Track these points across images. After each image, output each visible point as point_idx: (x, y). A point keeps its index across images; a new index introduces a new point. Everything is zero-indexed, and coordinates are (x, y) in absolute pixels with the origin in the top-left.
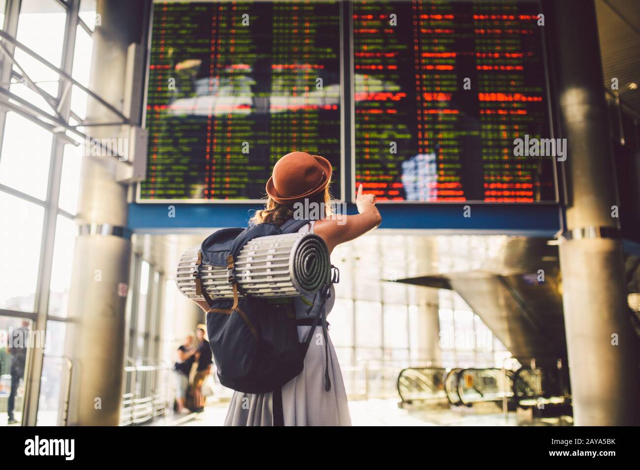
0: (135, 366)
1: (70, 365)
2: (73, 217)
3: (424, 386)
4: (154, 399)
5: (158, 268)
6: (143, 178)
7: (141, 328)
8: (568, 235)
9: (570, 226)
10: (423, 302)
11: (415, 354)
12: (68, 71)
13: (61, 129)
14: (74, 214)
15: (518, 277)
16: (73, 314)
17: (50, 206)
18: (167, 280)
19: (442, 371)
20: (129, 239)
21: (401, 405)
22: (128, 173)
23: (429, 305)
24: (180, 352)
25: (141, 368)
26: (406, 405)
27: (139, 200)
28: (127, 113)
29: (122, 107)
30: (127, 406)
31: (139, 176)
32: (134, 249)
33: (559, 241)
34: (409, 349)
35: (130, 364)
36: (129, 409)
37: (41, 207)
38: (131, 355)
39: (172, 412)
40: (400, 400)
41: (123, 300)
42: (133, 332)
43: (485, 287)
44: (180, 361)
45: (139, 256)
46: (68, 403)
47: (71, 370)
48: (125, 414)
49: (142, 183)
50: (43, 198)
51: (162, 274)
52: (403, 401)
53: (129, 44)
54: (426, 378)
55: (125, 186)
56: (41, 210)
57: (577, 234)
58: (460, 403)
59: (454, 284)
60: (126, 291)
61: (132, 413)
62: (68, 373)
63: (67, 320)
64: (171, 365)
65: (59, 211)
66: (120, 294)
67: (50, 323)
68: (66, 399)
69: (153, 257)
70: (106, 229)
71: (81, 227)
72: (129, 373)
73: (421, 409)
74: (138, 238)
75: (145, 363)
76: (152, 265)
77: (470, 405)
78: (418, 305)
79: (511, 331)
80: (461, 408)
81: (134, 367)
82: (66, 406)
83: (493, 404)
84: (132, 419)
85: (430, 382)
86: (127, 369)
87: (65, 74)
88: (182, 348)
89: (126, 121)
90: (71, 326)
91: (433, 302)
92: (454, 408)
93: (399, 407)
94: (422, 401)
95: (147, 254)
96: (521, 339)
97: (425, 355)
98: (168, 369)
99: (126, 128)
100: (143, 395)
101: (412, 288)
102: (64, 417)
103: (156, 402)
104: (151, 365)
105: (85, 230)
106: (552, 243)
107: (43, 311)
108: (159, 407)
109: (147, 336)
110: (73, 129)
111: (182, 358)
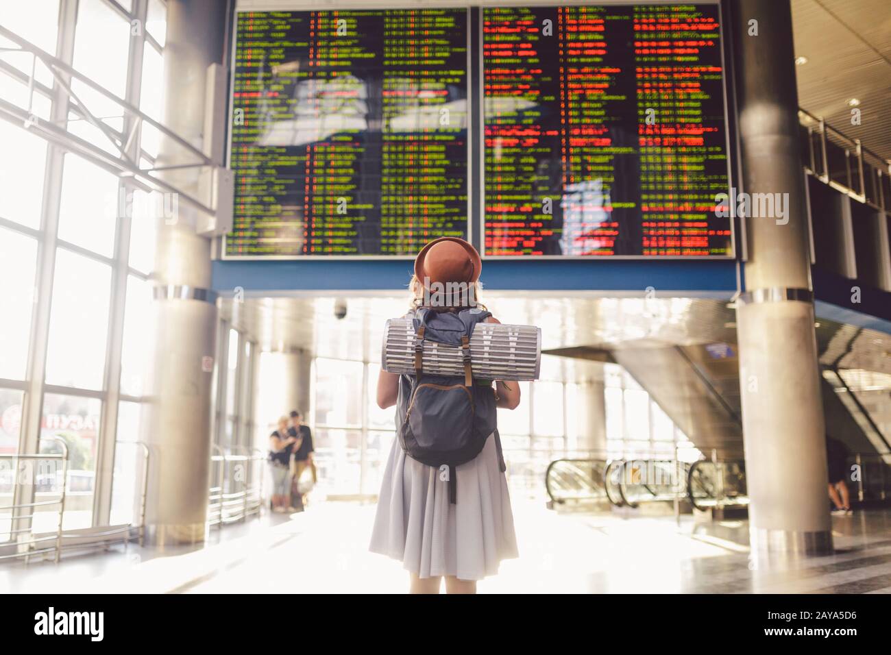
0: (224, 455)
1: (146, 452)
2: (145, 277)
3: (581, 483)
4: (247, 495)
5: (249, 336)
6: (229, 232)
7: (230, 410)
8: (747, 296)
9: (749, 287)
10: (583, 378)
11: (573, 444)
12: (135, 104)
13: (129, 173)
14: (147, 273)
15: (703, 347)
16: (148, 392)
17: (119, 265)
18: (261, 351)
19: (601, 464)
20: (214, 302)
21: (551, 506)
22: (211, 224)
23: (590, 382)
24: (275, 438)
25: (230, 457)
26: (557, 506)
27: (224, 257)
28: (208, 152)
29: (202, 144)
30: (215, 501)
31: (224, 228)
32: (220, 315)
33: (737, 304)
34: (565, 437)
35: (217, 453)
36: (218, 505)
37: (107, 266)
38: (218, 441)
39: (269, 511)
40: (549, 499)
41: (208, 376)
42: (220, 415)
43: (660, 360)
44: (275, 450)
45: (226, 322)
46: (145, 496)
47: (148, 458)
48: (212, 511)
49: (228, 237)
50: (110, 254)
51: (254, 344)
52: (553, 501)
53: (209, 64)
54: (583, 473)
55: (207, 239)
56: (108, 269)
57: (759, 296)
58: (622, 503)
59: (619, 356)
60: (212, 366)
61: (220, 510)
62: (145, 461)
63: (141, 400)
64: (266, 455)
65: (129, 271)
66: (204, 369)
67: (122, 403)
68: (143, 493)
69: (242, 323)
70: (185, 291)
71: (155, 289)
72: (217, 463)
73: (575, 510)
74: (224, 302)
75: (235, 452)
76: (242, 334)
77: (635, 506)
78: (577, 383)
79: (694, 415)
80: (624, 510)
81: (221, 456)
82: (143, 499)
83: (664, 505)
84: (220, 517)
85: (588, 478)
86: (214, 458)
87: (131, 107)
88: (276, 434)
89: (207, 162)
90: (146, 407)
91: (596, 378)
92: (616, 509)
93: (548, 507)
94: (577, 500)
95: (235, 321)
96: (708, 426)
97: (584, 446)
98: (262, 459)
99: (207, 169)
100: (234, 489)
101: (570, 362)
102: (142, 512)
103: (249, 499)
104: (243, 455)
105: (160, 293)
106: (731, 306)
107: (114, 389)
108: (253, 505)
109: (236, 420)
110: (144, 173)
111: (277, 447)
